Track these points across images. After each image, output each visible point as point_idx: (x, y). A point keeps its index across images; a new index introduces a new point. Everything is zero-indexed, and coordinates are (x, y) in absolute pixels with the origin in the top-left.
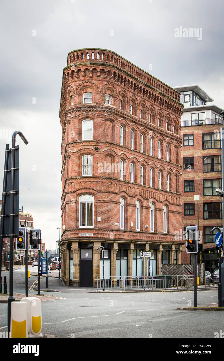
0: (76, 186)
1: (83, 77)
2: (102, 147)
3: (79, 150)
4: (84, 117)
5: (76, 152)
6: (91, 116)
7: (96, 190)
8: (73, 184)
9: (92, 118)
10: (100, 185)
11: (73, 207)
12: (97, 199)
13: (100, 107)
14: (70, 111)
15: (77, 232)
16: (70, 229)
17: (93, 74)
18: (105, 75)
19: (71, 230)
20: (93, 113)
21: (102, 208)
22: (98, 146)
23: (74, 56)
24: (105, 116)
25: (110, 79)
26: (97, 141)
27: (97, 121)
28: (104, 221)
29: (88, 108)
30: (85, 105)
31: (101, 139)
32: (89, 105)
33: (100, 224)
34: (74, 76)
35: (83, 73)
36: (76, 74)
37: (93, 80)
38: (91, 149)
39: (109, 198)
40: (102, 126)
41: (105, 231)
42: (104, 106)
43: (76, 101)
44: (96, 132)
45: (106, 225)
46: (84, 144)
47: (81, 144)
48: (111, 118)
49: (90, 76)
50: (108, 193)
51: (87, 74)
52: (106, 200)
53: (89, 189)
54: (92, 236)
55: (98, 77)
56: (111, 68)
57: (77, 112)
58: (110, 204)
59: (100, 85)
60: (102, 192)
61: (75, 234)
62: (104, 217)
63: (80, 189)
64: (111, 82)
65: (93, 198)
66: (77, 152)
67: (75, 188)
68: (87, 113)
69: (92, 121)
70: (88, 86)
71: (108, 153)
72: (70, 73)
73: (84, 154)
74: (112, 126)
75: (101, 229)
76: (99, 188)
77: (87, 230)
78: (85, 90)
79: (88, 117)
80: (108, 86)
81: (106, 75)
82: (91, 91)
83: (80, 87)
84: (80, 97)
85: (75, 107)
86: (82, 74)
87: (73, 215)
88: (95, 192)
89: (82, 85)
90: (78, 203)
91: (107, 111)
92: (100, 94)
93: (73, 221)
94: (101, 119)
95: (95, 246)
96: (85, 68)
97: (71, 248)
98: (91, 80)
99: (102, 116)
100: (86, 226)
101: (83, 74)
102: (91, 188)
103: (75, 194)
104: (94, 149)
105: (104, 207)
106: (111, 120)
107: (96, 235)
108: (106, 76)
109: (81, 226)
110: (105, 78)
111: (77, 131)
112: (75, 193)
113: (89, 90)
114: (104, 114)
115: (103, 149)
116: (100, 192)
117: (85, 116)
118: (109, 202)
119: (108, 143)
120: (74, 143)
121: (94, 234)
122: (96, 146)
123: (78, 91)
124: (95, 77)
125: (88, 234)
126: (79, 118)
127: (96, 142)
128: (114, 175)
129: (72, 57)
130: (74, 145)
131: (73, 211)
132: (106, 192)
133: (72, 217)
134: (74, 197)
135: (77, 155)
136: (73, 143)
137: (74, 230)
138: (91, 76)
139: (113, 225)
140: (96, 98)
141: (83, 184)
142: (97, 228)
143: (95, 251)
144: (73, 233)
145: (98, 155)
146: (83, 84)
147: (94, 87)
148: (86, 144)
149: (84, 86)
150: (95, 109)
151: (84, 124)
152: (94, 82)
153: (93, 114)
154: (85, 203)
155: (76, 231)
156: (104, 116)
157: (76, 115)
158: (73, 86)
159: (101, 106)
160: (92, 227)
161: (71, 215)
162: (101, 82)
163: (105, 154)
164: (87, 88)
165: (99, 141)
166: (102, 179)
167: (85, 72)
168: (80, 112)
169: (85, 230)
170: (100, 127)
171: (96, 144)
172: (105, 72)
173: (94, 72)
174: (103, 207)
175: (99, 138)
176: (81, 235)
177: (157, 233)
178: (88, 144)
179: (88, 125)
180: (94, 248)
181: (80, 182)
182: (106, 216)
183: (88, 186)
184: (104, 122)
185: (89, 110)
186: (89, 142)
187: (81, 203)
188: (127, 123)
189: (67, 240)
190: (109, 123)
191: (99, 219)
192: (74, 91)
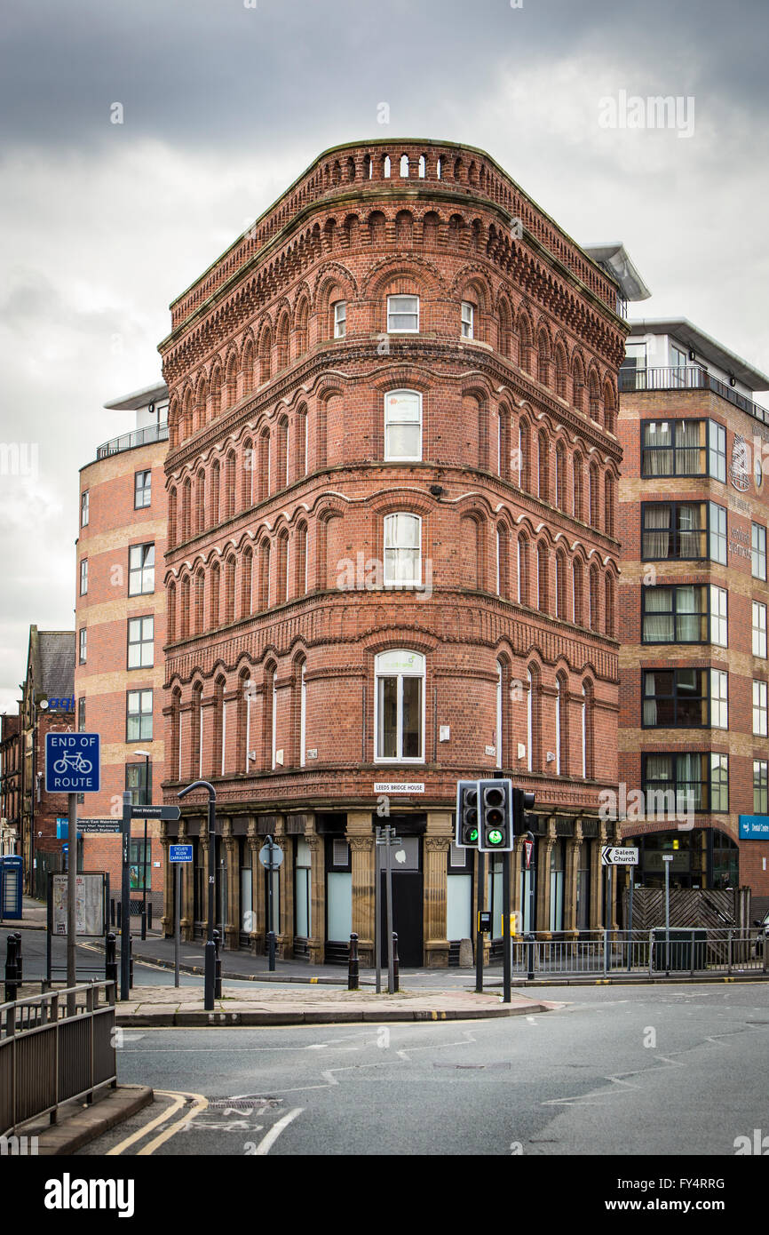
0: (364, 619)
1: (391, 241)
2: (455, 485)
3: (376, 496)
4: (394, 381)
5: (363, 501)
6: (418, 378)
7: (434, 635)
8: (352, 612)
9: (421, 386)
10: (447, 615)
11: (351, 691)
12: (438, 666)
13: (448, 347)
14: (338, 356)
15: (368, 778)
16: (340, 768)
17: (424, 232)
18: (466, 235)
19: (342, 771)
20: (425, 369)
21: (455, 695)
22: (440, 484)
23: (351, 161)
24: (463, 378)
25: (479, 250)
26: (439, 466)
27: (437, 396)
28: (458, 742)
29: (411, 349)
30: (397, 340)
31: (452, 457)
32: (412, 340)
33: (446, 750)
34: (355, 235)
35: (390, 226)
36: (366, 227)
37: (424, 252)
38: (420, 493)
39: (475, 662)
40: (454, 413)
41: (463, 774)
42: (461, 344)
43: (363, 324)
44: (433, 433)
45: (467, 755)
46: (394, 473)
47: (384, 475)
48: (481, 384)
49: (414, 238)
50: (472, 644)
51: (404, 231)
52: (466, 667)
53: (412, 629)
54: (423, 791)
55: (443, 243)
56: (482, 212)
57: (366, 363)
58: (477, 682)
59: (448, 269)
60: (455, 641)
61: (361, 786)
62: (460, 727)
63: (381, 629)
64: (479, 261)
65: (424, 661)
66: (367, 500)
67: (360, 627)
68: (407, 366)
69: (421, 395)
70: (406, 272)
71: (470, 507)
72: (340, 223)
73: (395, 509)
74: (480, 414)
75: (450, 768)
76: (446, 627)
77: (406, 770)
78: (393, 285)
79: (409, 382)
80: (472, 276)
81: (469, 236)
82: (416, 291)
83: (380, 273)
84: (377, 309)
85: (361, 342)
86: (388, 229)
87: (351, 719)
88: (433, 642)
89: (388, 269)
90: (370, 679)
91: (469, 363)
92: (448, 301)
93: (351, 738)
94: (450, 389)
95: (433, 827)
96: (397, 209)
97: (346, 834)
98: (419, 252)
99: (456, 379)
100: (400, 759)
101: (392, 229)
102: (417, 625)
103: (358, 648)
104: (428, 493)
105: (460, 691)
106: (479, 395)
107: (433, 787)
108: (469, 239)
109: (378, 756)
110: (464, 246)
111: (368, 429)
112: (360, 644)
113: (409, 285)
114: (462, 372)
115: (459, 493)
116: (448, 641)
117: (397, 377)
118: (475, 676)
119: (471, 472)
120: (358, 469)
121: (428, 785)
122: (435, 484)
123: (371, 286)
124: (431, 243)
125: (407, 785)
126: (377, 383)
127: (436, 468)
128: (484, 582)
129: (346, 166)
130: (356, 475)
131: (353, 703)
132: (467, 643)
133: (349, 726)
134: (356, 655)
135: (367, 512)
136: (350, 470)
137: (358, 771)
138: (418, 236)
139: (483, 756)
140: (436, 316)
141: (391, 613)
142: (439, 766)
143: (431, 843)
144: (350, 780)
145: (441, 514)
146: (390, 264)
147: (429, 275)
148: (402, 476)
149: (394, 272)
150: (433, 354)
151: (389, 404)
152: (428, 258)
153: (426, 373)
154: (394, 679)
155: (363, 773)
156: (459, 379)
157: (362, 370)
158: (351, 269)
159: (453, 343)
160: (421, 760)
161: (345, 719)
162: (450, 259)
163: (463, 509)
164: (401, 277)
165: (446, 466)
166: (454, 595)
167: (397, 221)
168: (380, 361)
169: (397, 770)
170: (446, 416)
171: (435, 474)
172: (464, 226)
173: (427, 222)
174: (457, 691)
175: (444, 456)
176: (382, 787)
177: (572, 779)
178: (410, 476)
179: (403, 408)
180: (430, 832)
181: (380, 606)
182: (464, 723)
183: (408, 618)
184: (459, 398)
185: (412, 356)
186: (412, 467)
187: (380, 678)
188: (514, 400)
189: (333, 806)
190: (471, 403)
191: (445, 733)
192: (355, 285)
